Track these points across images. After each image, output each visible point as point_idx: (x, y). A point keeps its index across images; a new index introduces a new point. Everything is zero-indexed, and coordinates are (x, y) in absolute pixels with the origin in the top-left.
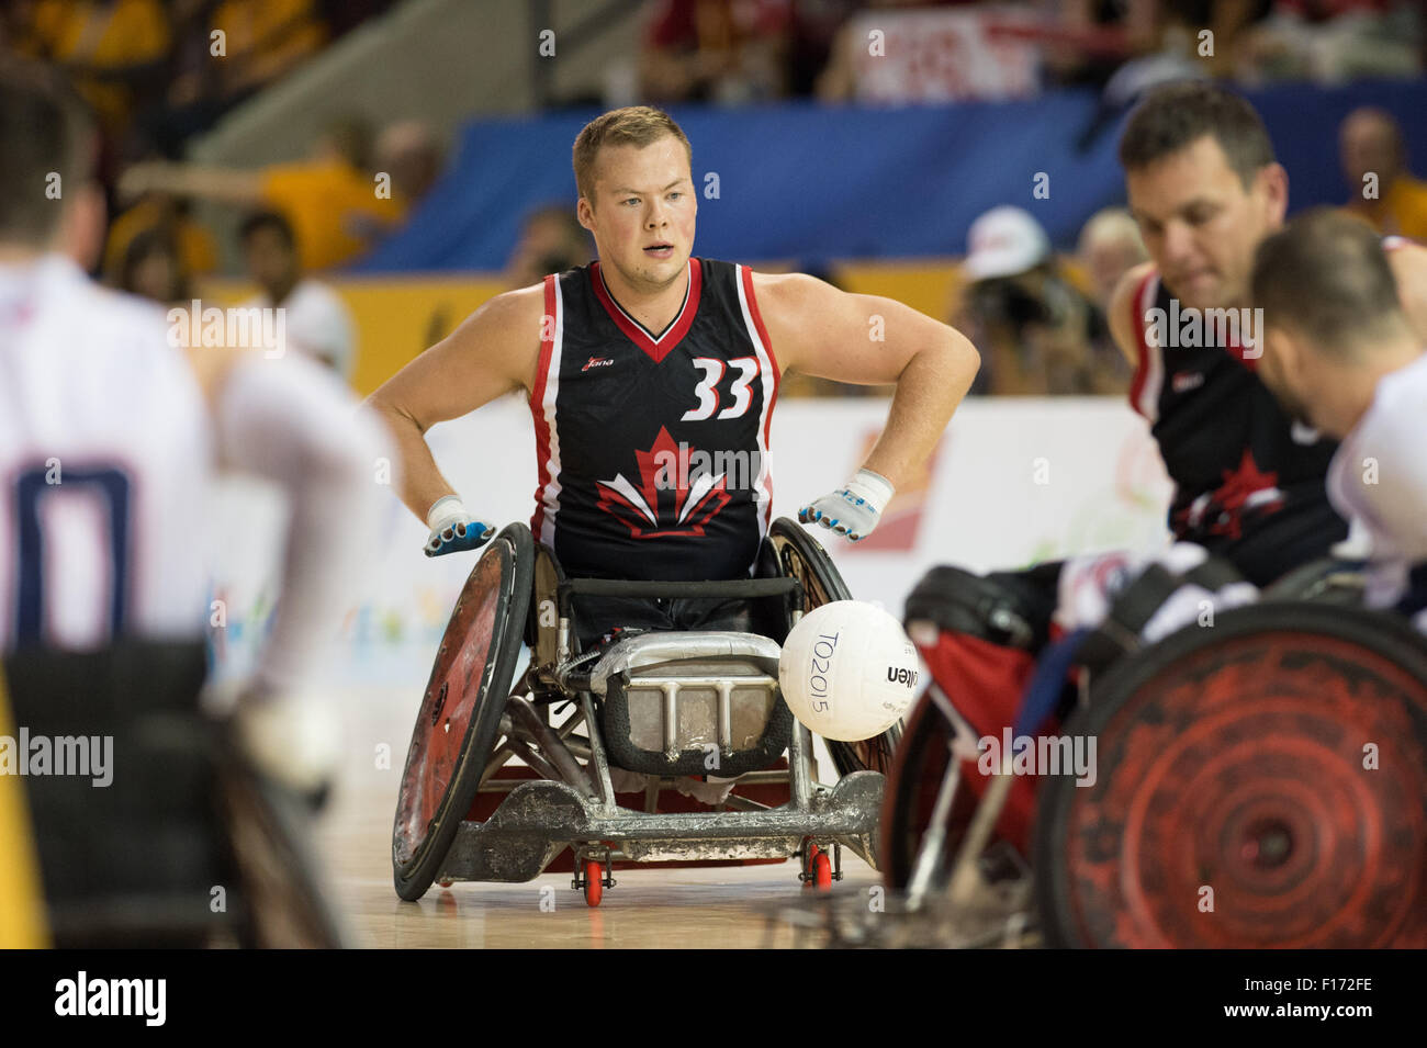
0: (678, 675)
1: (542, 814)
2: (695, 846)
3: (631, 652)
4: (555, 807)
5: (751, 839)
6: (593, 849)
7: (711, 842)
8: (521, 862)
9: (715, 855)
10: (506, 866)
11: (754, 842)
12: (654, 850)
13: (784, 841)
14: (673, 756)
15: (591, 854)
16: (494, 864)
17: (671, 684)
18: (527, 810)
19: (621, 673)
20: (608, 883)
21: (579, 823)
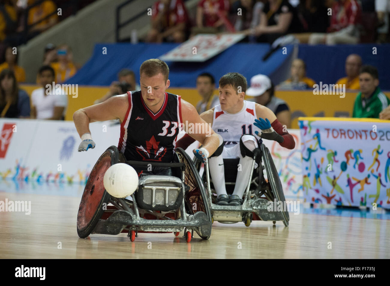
0: (155, 186)
1: (121, 218)
2: (158, 228)
3: (145, 180)
4: (125, 217)
5: (172, 227)
6: (133, 227)
7: (162, 227)
8: (115, 230)
9: (163, 230)
10: (111, 231)
11: (173, 228)
12: (148, 228)
13: (180, 228)
14: (154, 206)
15: (133, 229)
16: (108, 230)
17: (154, 188)
18: (118, 217)
19: (142, 185)
20: (136, 236)
21: (131, 221)
